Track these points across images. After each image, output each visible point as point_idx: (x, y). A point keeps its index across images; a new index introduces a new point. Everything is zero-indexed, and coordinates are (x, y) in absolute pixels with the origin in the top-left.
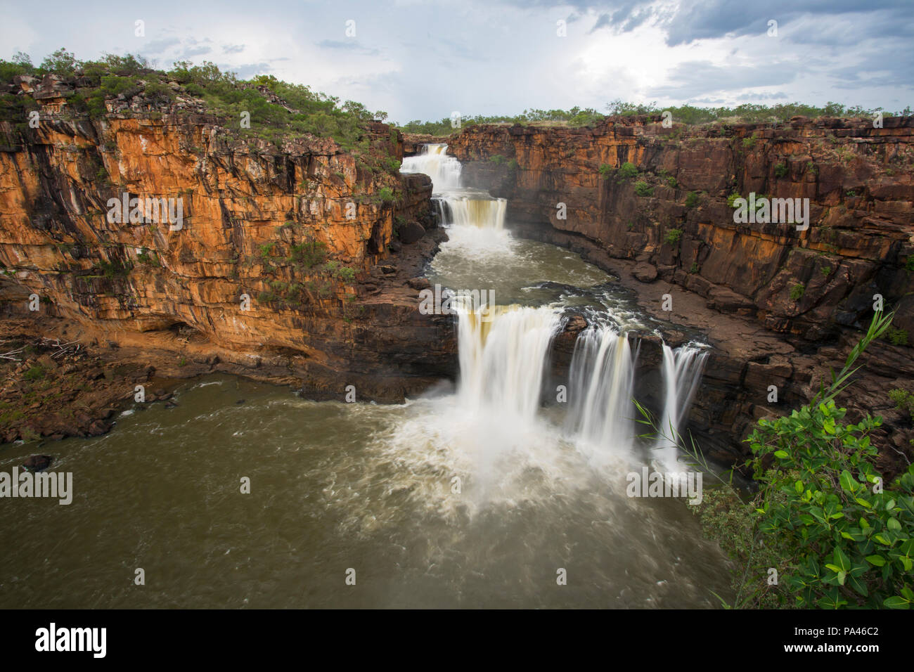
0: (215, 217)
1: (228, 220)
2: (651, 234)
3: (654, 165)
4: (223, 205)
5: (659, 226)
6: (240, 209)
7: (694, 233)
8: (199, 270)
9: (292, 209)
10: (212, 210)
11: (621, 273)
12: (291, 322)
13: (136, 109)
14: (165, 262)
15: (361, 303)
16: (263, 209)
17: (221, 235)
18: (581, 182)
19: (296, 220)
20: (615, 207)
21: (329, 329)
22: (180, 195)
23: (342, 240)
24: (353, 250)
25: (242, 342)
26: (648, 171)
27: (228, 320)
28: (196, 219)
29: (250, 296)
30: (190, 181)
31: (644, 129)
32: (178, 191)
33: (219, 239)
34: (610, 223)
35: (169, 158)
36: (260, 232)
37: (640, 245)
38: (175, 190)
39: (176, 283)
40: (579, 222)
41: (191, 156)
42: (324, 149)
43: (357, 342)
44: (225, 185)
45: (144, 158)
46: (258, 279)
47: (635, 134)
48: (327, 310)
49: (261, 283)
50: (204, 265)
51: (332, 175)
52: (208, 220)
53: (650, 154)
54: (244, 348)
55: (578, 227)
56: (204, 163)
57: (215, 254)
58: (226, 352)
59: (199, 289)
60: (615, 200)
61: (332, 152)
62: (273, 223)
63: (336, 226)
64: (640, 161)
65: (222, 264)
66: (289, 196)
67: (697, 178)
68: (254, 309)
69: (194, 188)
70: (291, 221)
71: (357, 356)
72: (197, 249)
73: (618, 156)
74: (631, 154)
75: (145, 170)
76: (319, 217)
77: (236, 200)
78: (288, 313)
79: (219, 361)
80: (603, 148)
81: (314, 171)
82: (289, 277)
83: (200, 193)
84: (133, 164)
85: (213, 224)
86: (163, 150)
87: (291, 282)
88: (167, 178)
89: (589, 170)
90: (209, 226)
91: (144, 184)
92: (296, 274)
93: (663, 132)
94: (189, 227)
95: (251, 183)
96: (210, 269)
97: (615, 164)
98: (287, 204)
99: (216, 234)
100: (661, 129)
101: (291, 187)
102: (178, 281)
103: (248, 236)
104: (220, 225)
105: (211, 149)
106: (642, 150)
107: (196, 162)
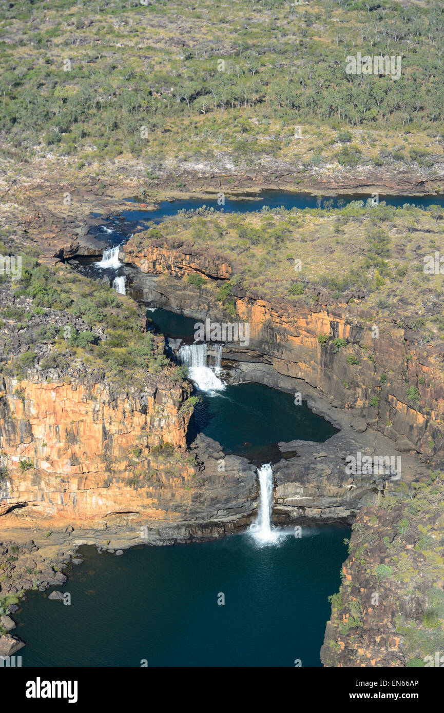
0: (97, 435)
1: (106, 436)
2: (360, 393)
3: (358, 340)
4: (104, 427)
5: (365, 389)
6: (113, 428)
7: (387, 401)
8: (81, 469)
9: (146, 423)
10: (95, 431)
11: (343, 423)
12: (144, 495)
13: (56, 377)
14: (45, 465)
15: (199, 477)
16: (130, 426)
17: (100, 445)
18: (302, 342)
19: (147, 429)
20: (332, 366)
21: (173, 495)
22: (72, 423)
23: (177, 438)
24: (181, 443)
25: (95, 513)
26: (354, 343)
27: (88, 500)
28: (85, 438)
29: (118, 481)
30: (81, 414)
31: (349, 311)
32: (71, 420)
33: (98, 448)
34: (329, 378)
35: (66, 402)
36: (124, 440)
37: (353, 400)
38: (69, 421)
39: (54, 479)
40: (300, 370)
41: (89, 401)
42: (168, 386)
43: (193, 501)
44: (108, 416)
45: (53, 404)
46: (125, 470)
47: (343, 317)
48: (174, 484)
49: (127, 473)
50: (84, 465)
51: (174, 401)
52: (93, 437)
53: (354, 331)
54: (93, 517)
55: (300, 375)
56: (98, 406)
57: (96, 458)
58: (78, 522)
59: (79, 482)
60: (331, 361)
61: (172, 387)
62: (132, 433)
63: (174, 431)
64: (347, 335)
65: (99, 464)
66: (144, 416)
67: (386, 360)
68: (117, 490)
69: (84, 418)
70: (144, 431)
71: (191, 510)
72: (82, 456)
73: (331, 326)
74: (341, 328)
75: (52, 412)
76: (165, 427)
77: (113, 423)
78: (145, 489)
79: (73, 530)
80: (319, 319)
81: (162, 400)
82: (146, 467)
83: (88, 421)
84: (43, 407)
85: (95, 439)
86: (64, 397)
87: (147, 469)
88: (65, 413)
89: (308, 335)
90: (93, 441)
91: (48, 419)
92: (152, 464)
93: (362, 315)
94: (79, 443)
95: (124, 413)
96: (88, 468)
97: (329, 332)
98: (142, 421)
99: (96, 445)
100: (361, 312)
101: (146, 410)
102: (56, 477)
103: (116, 443)
104: (101, 440)
105: (106, 398)
106: (348, 327)
107: (92, 405)
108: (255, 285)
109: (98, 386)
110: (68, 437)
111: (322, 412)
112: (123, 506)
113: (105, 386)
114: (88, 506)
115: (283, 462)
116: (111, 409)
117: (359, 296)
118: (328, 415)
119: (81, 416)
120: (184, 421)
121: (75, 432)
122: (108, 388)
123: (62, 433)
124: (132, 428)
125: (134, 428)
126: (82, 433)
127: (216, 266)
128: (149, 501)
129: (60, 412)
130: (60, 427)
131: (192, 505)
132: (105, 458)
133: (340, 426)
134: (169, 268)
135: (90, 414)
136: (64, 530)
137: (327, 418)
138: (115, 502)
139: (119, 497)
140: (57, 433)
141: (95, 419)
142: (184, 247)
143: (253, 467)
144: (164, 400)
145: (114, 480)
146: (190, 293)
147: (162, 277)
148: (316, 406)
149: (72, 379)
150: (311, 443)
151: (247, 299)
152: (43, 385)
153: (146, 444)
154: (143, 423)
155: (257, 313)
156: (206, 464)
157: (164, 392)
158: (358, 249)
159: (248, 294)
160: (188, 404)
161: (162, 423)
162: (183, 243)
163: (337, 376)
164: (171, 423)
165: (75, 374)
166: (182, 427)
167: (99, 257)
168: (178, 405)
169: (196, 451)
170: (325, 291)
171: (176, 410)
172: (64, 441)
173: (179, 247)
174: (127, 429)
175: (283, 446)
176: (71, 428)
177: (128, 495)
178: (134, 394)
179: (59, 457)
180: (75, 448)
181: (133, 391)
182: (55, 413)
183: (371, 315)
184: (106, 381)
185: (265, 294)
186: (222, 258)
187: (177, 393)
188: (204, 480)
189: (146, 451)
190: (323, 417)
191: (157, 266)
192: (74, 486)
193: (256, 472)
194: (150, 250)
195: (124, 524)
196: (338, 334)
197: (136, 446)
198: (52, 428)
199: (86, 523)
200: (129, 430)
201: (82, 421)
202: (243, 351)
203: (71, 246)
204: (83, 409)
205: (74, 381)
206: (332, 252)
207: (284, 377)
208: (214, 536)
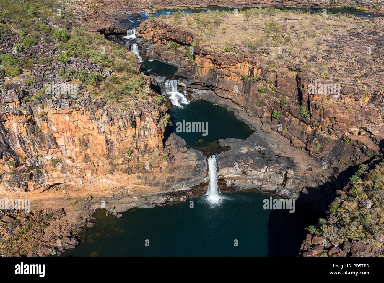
0: (102, 143)
1: (108, 143)
2: (266, 109)
3: (266, 78)
4: (106, 137)
5: (270, 107)
6: (113, 138)
7: (285, 115)
8: (93, 164)
9: (135, 133)
10: (101, 140)
11: (256, 127)
12: (136, 177)
13: (67, 106)
14: (68, 161)
15: (171, 167)
16: (124, 136)
17: (105, 149)
18: (232, 79)
19: (137, 138)
20: (249, 93)
21: (155, 177)
22: (83, 136)
23: (157, 142)
24: (159, 144)
25: (106, 188)
26: (263, 80)
27: (100, 181)
28: (93, 145)
29: (118, 170)
30: (89, 129)
31: (261, 61)
32: (83, 134)
33: (103, 150)
34: (247, 99)
35: (78, 121)
36: (121, 145)
37: (262, 113)
38: (81, 134)
39: (75, 170)
40: (230, 94)
41: (94, 121)
42: (149, 110)
43: (167, 181)
44: (108, 130)
45: (68, 124)
46: (122, 164)
47: (257, 64)
48: (155, 171)
49: (124, 165)
50: (94, 162)
51: (154, 119)
52: (99, 144)
53: (264, 73)
54: (105, 190)
55: (230, 97)
56: (100, 124)
57: (102, 157)
58: (95, 193)
59: (92, 171)
60: (249, 90)
61: (152, 110)
62: (127, 140)
63: (154, 138)
64: (259, 75)
65: (105, 160)
66: (134, 129)
67: (284, 91)
68: (118, 175)
69: (92, 132)
70: (134, 138)
71: (166, 185)
72: (92, 156)
73: (249, 70)
74: (255, 71)
75: (68, 129)
76: (148, 136)
77: (112, 135)
78: (137, 174)
79: (92, 198)
80: (242, 66)
81: (146, 119)
82: (136, 161)
83: (95, 134)
84: (61, 126)
85: (101, 145)
86: (76, 118)
87: (137, 163)
88: (77, 129)
89: (236, 75)
90: (99, 146)
91: (65, 133)
92: (140, 159)
93: (269, 63)
94: (89, 148)
95: (120, 128)
96: (97, 163)
97: (247, 74)
98: (133, 132)
99: (102, 148)
100: (268, 61)
101: (135, 125)
102: (77, 169)
103: (116, 147)
104: (105, 145)
105: (105, 119)
106: (260, 71)
107: (96, 123)
108: (206, 46)
109: (99, 111)
110: (82, 145)
111: (243, 119)
112: (123, 184)
113: (104, 111)
114: (100, 184)
115: (222, 154)
116: (110, 126)
117: (266, 52)
118: (247, 121)
119: (90, 131)
120: (161, 131)
121: (86, 141)
122: (106, 112)
123: (77, 142)
124: (126, 137)
125: (128, 137)
126: (91, 141)
127: (184, 37)
128: (140, 181)
129: (74, 128)
130: (76, 138)
131: (166, 183)
132: (109, 157)
133: (255, 128)
134: (160, 39)
135: (96, 129)
136: (86, 199)
137: (246, 123)
138: (117, 182)
139: (120, 179)
140: (73, 142)
141: (99, 132)
142: (168, 27)
143: (205, 158)
144: (147, 119)
145: (115, 170)
146: (171, 52)
147: (157, 44)
148: (239, 115)
149: (80, 107)
150: (239, 140)
151: (201, 54)
152: (58, 111)
153: (136, 147)
154: (134, 133)
155: (207, 63)
156: (175, 157)
157: (147, 113)
158: (260, 28)
159: (202, 51)
160: (164, 119)
161: (146, 134)
162: (167, 25)
163: (252, 99)
164: (152, 133)
165: (82, 103)
166: (160, 135)
167: (125, 34)
168: (156, 121)
169: (169, 147)
170: (246, 50)
171: (155, 125)
172: (79, 147)
173: (165, 27)
174: (122, 138)
175: (222, 142)
176: (83, 139)
177: (126, 178)
178: (125, 115)
179: (77, 157)
180: (87, 151)
181: (125, 114)
182: (70, 130)
183: (275, 63)
184: (105, 108)
185: (211, 52)
186: (187, 33)
187: (156, 114)
188: (174, 169)
189: (136, 151)
190: (244, 122)
191: (154, 38)
192: (89, 174)
193: (207, 161)
194: (150, 29)
195: (125, 193)
196: (253, 75)
197: (130, 148)
198: (69, 139)
199: (100, 193)
200: (124, 139)
201: (91, 134)
202: (198, 83)
203: (110, 27)
204: (90, 126)
205: (81, 108)
206: (246, 30)
207: (221, 98)
208: (180, 200)
